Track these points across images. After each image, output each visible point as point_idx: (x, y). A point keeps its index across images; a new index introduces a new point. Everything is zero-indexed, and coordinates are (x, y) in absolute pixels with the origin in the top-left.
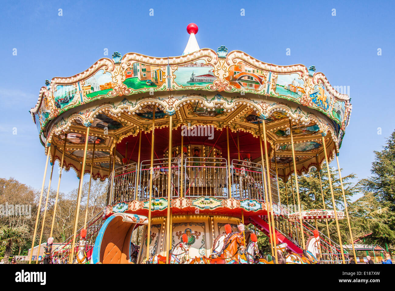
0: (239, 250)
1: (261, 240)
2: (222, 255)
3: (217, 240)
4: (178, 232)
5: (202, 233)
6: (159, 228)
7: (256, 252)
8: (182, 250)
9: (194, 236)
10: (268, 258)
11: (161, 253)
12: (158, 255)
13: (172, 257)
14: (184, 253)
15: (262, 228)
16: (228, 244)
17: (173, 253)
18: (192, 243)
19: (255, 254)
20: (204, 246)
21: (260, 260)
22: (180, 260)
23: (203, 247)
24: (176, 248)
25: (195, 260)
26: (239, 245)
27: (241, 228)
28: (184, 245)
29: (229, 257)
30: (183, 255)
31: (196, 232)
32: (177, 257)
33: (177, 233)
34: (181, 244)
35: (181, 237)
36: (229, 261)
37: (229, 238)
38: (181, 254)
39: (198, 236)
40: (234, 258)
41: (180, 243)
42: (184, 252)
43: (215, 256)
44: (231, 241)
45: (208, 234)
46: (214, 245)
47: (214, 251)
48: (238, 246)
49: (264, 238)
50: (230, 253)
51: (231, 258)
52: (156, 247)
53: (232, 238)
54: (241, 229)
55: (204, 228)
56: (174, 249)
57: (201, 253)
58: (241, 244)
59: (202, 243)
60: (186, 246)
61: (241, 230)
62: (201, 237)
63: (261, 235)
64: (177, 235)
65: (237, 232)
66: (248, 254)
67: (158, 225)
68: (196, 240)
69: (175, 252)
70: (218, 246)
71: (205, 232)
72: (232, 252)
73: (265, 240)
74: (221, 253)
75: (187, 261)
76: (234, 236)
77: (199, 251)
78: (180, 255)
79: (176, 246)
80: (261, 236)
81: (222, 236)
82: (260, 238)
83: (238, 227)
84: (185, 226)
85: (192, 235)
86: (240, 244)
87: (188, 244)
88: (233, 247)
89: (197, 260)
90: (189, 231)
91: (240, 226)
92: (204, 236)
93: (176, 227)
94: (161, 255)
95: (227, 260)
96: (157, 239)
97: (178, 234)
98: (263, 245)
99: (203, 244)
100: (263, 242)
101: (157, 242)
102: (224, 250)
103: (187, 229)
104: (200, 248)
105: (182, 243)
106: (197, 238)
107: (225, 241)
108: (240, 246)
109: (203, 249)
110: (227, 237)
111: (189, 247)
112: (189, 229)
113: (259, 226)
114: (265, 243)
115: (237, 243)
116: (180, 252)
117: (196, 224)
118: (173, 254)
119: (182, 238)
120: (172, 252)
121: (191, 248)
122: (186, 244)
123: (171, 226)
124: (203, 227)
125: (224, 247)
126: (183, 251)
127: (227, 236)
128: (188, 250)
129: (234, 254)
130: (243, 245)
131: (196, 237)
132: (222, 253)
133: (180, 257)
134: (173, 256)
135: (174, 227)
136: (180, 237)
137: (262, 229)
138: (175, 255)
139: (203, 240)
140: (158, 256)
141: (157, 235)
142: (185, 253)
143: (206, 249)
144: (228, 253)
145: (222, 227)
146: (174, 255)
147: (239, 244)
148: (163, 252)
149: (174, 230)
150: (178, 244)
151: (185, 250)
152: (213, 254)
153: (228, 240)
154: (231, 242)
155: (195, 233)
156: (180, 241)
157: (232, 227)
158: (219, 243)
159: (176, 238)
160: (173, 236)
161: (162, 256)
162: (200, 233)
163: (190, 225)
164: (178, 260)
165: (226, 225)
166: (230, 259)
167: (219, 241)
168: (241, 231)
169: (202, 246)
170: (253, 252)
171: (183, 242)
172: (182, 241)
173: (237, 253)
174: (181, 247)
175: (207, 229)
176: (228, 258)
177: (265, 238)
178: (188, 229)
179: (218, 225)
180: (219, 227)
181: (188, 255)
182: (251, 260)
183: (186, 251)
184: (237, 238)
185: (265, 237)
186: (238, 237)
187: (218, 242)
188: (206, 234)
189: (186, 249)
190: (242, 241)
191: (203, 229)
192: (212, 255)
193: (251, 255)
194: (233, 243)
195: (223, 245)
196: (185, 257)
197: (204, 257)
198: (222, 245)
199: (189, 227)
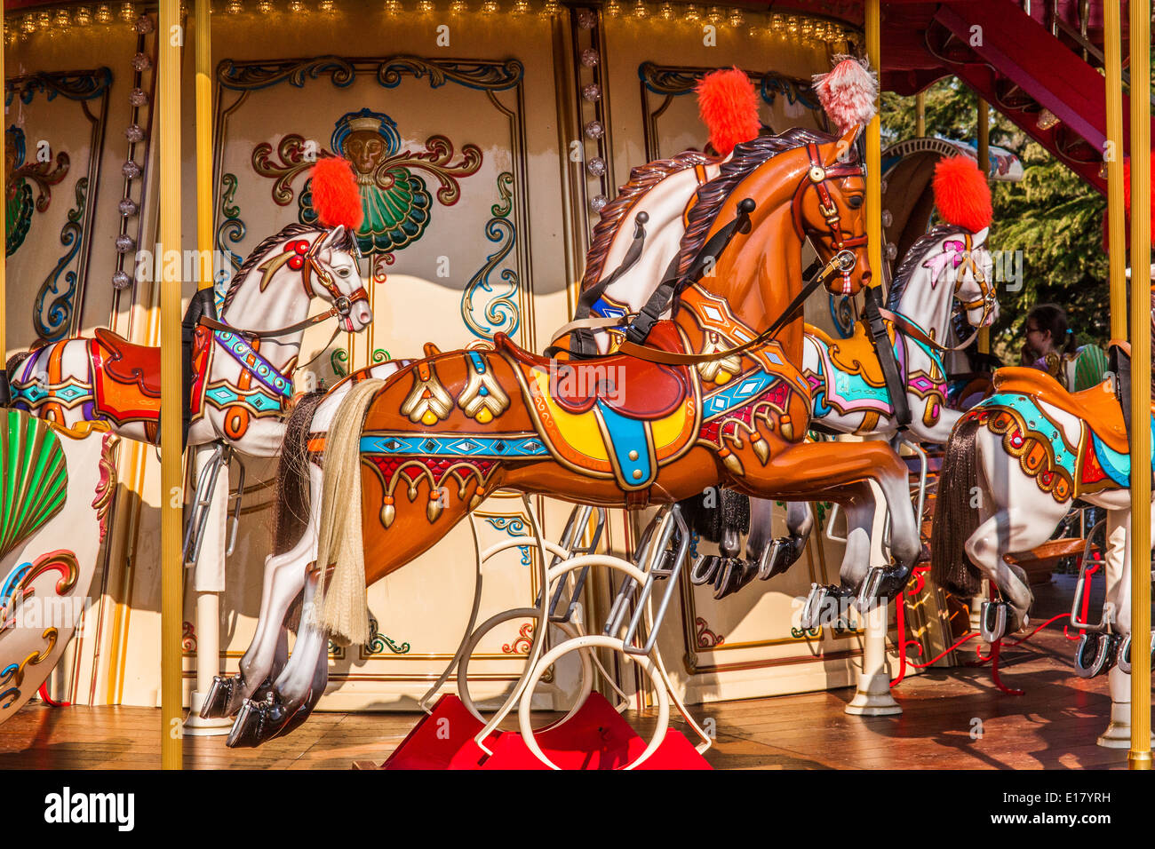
0: (814, 286)
1: (1033, 233)
2: (658, 329)
3: (628, 209)
4: (275, 141)
5: (495, 159)
6: (95, 107)
7: (976, 317)
8: (311, 293)
9: (418, 183)
10: (1079, 370)
11: (123, 318)
12: (89, 333)
13: (218, 352)
14: (324, 317)
15: (1046, 113)
16: (724, 237)
17: (232, 318)
18: (401, 241)
19: (961, 327)
20: (510, 262)
21: (1002, 378)
22: (288, 377)
23: (497, 272)
24: (254, 276)
25: (424, 368)
26: (819, 245)
27: (844, 96)
28: (324, 255)
29: (722, 348)
30: (317, 340)
31: (438, 144)
32: (269, 350)
33: (263, 149)
34: (295, 246)
35: (298, 184)
36: (723, 377)
37: (730, 190)
38: (301, 327)
39: (451, 176)
40: (772, 357)
41: (287, 232)
42: (328, 307)
43: (602, 340)
44: (745, 209)
45: (544, 168)
46: (599, 251)
47: (593, 300)
48: (810, 252)
49: (1064, 221)
50: (735, 310)
51: (739, 352)
52: (72, 266)
53: (759, 189)
54: (841, 111)
55: (513, 106)
56: (238, 281)
57: (480, 319)
58: (832, 234)
59: (494, 236)
60: (341, 259)
61: (847, 115)
62: (481, 189)
63: (1043, 193)
64: (262, 166)
65: (811, 132)
66: (902, 327)
67: (85, 76)
68: (437, 209)
69: (246, 311)
70: (634, 256)
71: (519, 145)
72: (751, 307)
73: (1074, 238)
74: (651, 309)
75: (350, 382)
76: (783, 173)
77: (466, 309)
78: (294, 337)
79: (253, 259)
80: (1042, 203)
81: (672, 171)
82: (1026, 219)
83: (820, 87)
84: (338, 84)
85: (399, 168)
86: (828, 240)
87: (366, 246)
88: (761, 262)
89: (434, 371)
90: (370, 134)
91: (835, 80)
92: (516, 180)
93: (254, 98)
94: (122, 331)
95: (709, 369)
96: (80, 199)
97: (274, 157)
98: (1051, 278)
99: (496, 247)
100: (1055, 252)
101: (78, 227)
102: (678, 293)
103: (356, 116)
104: (479, 280)
105: (311, 237)
106: (451, 194)
107: (694, 214)
108: (825, 251)
109: (500, 290)
110: (718, 181)
111: (375, 273)
112: (375, 116)
113: (1022, 98)
114: (1073, 262)
115: (802, 226)
116: (291, 308)
117: (439, 75)
118: (226, 328)
119: (306, 195)
120: (219, 308)
121: (390, 278)
122: (346, 245)
123: (204, 83)
124: (507, 97)
125: (687, 262)
126: (320, 306)
127: (713, 172)
128: (362, 295)
129: (765, 318)
130: (853, 248)
131: (433, 185)
132: (666, 316)
133: (291, 351)
134: (233, 341)
135: (230, 98)
136: (287, 189)
137: (1048, 122)
138: (244, 336)
139: (499, 215)
140: (94, 346)
141: (79, 167)
142: (334, 322)
143: (530, 288)
144: (713, 313)
145: (676, 100)
146: (235, 332)
147: (817, 236)
148: (138, 309)
149: (234, 120)
150: (271, 243)
151: (335, 293)
152: (582, 324)
153: (718, 207)
154: (744, 223)
155: (433, 156)
156: (291, 214)
157: (769, 101)
158: (640, 234)
159: (254, 193)
160: (225, 182)
161: (135, 341)
162: (473, 154)
163: (385, 82)
164: (271, 378)
165: (712, 79)
166: (732, 363)
167: (641, 220)
168: (845, 125)
169: (492, 263)
170: (946, 314)
171: (319, 227)
172: (308, 219)
173: (793, 312)
174: (303, 264)
175: (542, 120)
176: (718, 356)
177: (1076, 221)
178: (366, 113)
179: (643, 86)
180: (655, 101)
181: (360, 339)
182: (924, 377)
183: (341, 305)
184: (805, 182)
185: (1072, 210)
186: (817, 174)
187: (629, 227)
188: (532, 160)
189: (347, 286)
190: (845, 210)
191: (503, 120)
192: (574, 331)
193: (926, 341)
194: (770, 233)
195: (673, 249)
196: (337, 354)
197: (504, 346)
198: (667, 244)
199: (370, 95)
